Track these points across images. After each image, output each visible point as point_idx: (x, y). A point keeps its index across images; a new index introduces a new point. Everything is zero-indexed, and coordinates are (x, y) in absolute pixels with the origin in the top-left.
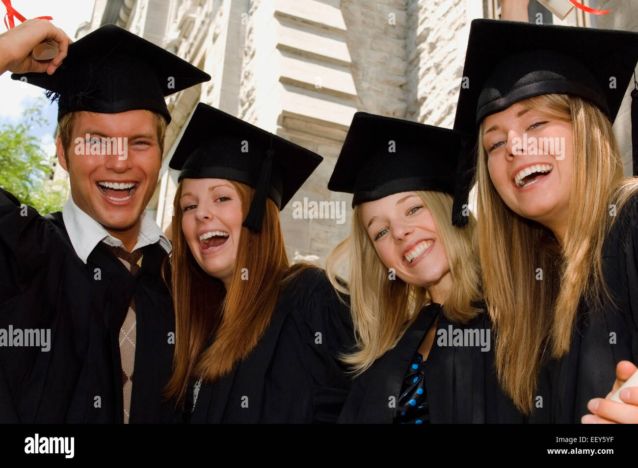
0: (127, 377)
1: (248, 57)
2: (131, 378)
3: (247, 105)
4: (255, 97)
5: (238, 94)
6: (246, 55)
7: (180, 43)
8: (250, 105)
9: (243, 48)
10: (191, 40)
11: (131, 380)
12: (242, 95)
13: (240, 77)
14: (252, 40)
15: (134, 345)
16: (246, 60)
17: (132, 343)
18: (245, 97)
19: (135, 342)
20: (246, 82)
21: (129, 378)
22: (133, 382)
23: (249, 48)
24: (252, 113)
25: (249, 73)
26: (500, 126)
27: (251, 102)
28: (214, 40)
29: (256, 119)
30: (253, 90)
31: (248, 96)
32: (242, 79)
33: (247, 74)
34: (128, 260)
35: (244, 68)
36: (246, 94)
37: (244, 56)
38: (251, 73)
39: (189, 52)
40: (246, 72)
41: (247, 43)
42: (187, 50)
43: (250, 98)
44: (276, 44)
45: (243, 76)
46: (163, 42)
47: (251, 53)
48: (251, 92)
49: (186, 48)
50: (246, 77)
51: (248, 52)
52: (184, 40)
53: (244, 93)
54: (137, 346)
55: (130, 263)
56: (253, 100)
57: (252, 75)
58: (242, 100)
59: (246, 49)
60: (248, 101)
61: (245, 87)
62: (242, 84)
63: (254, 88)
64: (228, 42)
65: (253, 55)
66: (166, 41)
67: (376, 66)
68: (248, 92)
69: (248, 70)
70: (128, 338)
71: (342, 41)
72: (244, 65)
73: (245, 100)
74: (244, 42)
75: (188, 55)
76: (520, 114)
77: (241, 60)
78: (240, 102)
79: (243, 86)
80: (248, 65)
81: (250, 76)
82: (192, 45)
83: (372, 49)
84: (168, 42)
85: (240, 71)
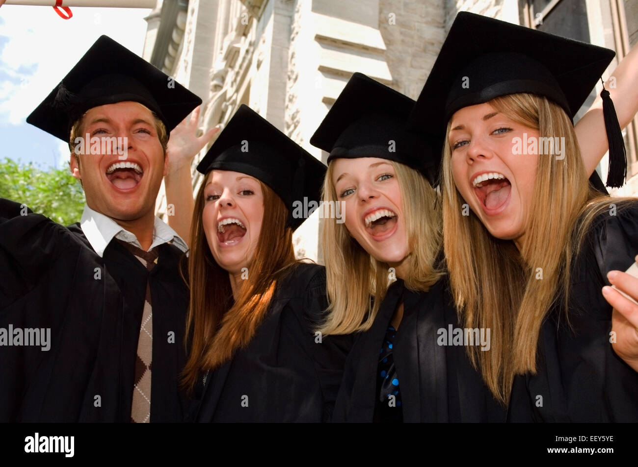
0: (146, 366)
1: (292, 81)
2: (149, 367)
3: (292, 127)
4: (299, 119)
5: (284, 117)
6: (290, 78)
7: (226, 72)
8: (295, 127)
9: (286, 72)
10: (237, 69)
11: (150, 369)
12: (287, 118)
13: (284, 100)
14: (294, 65)
15: (151, 336)
16: (290, 84)
17: (148, 334)
18: (290, 119)
19: (152, 332)
20: (290, 105)
21: (148, 367)
22: (152, 371)
23: (292, 72)
24: (298, 134)
25: (293, 96)
26: (466, 126)
27: (297, 124)
28: (258, 66)
29: (302, 140)
30: (297, 112)
31: (293, 118)
32: (287, 102)
33: (291, 97)
34: (144, 258)
35: (288, 92)
36: (291, 116)
37: (287, 80)
38: (295, 95)
39: (235, 80)
40: (290, 95)
41: (290, 67)
42: (234, 78)
43: (295, 120)
44: (318, 67)
45: (287, 99)
46: (209, 73)
47: (294, 77)
48: (295, 114)
49: (232, 77)
50: (291, 100)
51: (291, 76)
52: (230, 69)
53: (289, 115)
54: (153, 336)
55: (147, 260)
56: (298, 122)
57: (296, 98)
58: (287, 123)
59: (289, 73)
60: (293, 123)
61: (290, 109)
62: (287, 107)
63: (299, 110)
64: (271, 67)
65: (296, 79)
66: (213, 72)
67: (417, 83)
68: (293, 115)
69: (292, 94)
70: (145, 329)
71: (382, 60)
72: (288, 89)
73: (290, 122)
74: (287, 67)
75: (234, 84)
76: (487, 117)
77: (285, 84)
78: (285, 125)
79: (288, 110)
80: (291, 88)
81: (294, 99)
82: (237, 74)
83: (412, 66)
84: (215, 72)
85: (285, 95)
